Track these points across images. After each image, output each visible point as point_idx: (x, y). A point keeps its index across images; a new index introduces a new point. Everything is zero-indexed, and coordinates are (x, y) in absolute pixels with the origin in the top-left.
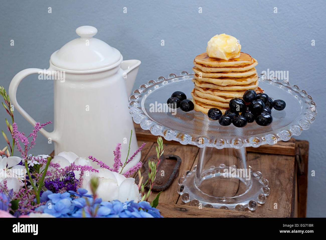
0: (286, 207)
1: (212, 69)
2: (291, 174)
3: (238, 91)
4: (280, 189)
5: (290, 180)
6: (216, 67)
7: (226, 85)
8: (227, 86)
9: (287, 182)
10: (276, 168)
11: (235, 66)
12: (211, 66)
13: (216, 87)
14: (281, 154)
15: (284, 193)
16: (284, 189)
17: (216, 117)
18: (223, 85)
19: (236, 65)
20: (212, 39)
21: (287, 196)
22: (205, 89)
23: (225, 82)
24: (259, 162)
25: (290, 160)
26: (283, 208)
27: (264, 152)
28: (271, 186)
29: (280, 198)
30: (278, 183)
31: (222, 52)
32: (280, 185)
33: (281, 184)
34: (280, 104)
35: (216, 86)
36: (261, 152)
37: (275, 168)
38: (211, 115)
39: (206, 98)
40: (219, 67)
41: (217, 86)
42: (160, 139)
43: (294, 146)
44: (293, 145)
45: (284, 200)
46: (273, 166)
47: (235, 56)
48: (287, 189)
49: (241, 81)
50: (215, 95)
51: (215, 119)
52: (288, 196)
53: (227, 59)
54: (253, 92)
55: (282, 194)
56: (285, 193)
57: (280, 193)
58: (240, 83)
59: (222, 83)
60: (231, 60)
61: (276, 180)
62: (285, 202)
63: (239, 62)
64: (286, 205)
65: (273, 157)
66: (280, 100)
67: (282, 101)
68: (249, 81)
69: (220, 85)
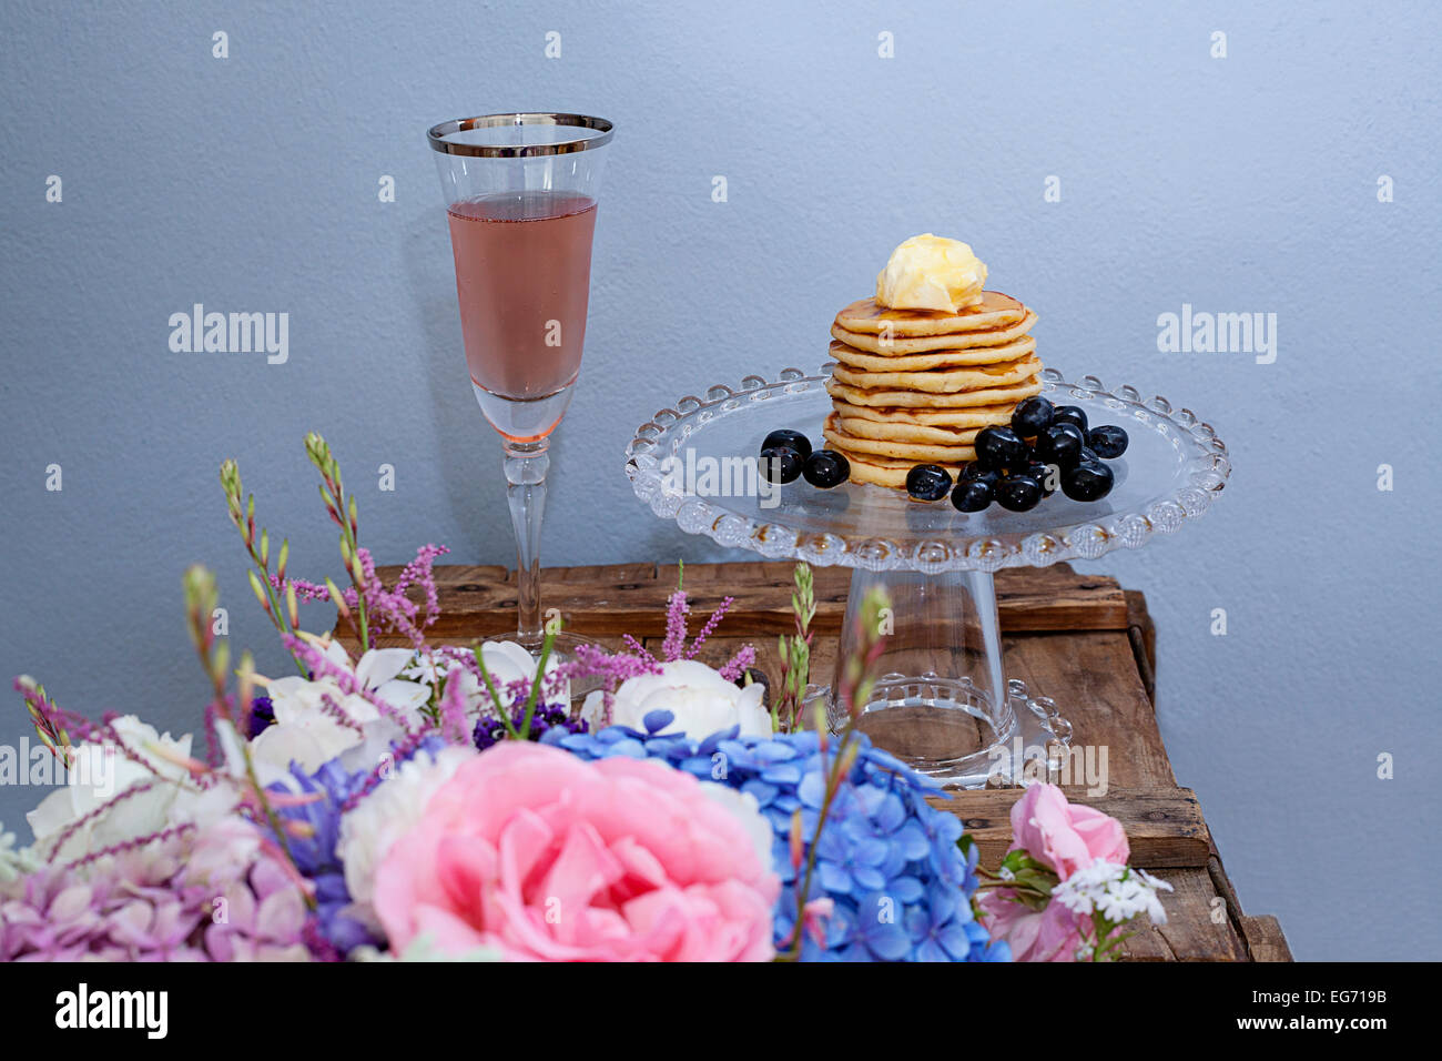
0: (1160, 771)
1: (912, 341)
2: (1137, 683)
3: (990, 406)
4: (1118, 725)
5: (1139, 699)
6: (924, 337)
7: (959, 388)
8: (960, 392)
9: (1133, 704)
10: (1082, 671)
11: (982, 327)
12: (908, 334)
13: (921, 400)
14: (1082, 628)
15: (1136, 734)
16: (1131, 725)
17: (938, 489)
18: (948, 389)
19: (983, 324)
20: (901, 253)
21: (1151, 743)
22: (883, 410)
23: (954, 380)
24: (1018, 660)
25: (1116, 642)
26: (1149, 775)
27: (1025, 628)
28: (1088, 721)
29: (1130, 750)
30: (1106, 710)
31: (942, 286)
32: (1113, 714)
33: (1116, 712)
34: (1111, 438)
35: (921, 396)
36: (1015, 629)
37: (1079, 670)
38: (920, 486)
39: (890, 436)
40: (936, 335)
41: (927, 396)
42: (804, 569)
43: (1122, 597)
44: (1119, 594)
45: (1145, 753)
46: (1069, 666)
47: (971, 300)
48: (1142, 722)
49: (1002, 374)
50: (924, 426)
51: (933, 496)
52: (1154, 742)
53: (953, 308)
54: (1043, 403)
55: (1130, 737)
56: (1141, 734)
57: (1122, 735)
58: (998, 380)
59: (946, 383)
60: (964, 311)
61: (1094, 701)
62: (1151, 759)
63: (992, 316)
64: (1156, 767)
65: (1058, 640)
66: (1110, 427)
67: (1116, 430)
68: (1022, 371)
69: (940, 390)
